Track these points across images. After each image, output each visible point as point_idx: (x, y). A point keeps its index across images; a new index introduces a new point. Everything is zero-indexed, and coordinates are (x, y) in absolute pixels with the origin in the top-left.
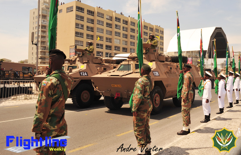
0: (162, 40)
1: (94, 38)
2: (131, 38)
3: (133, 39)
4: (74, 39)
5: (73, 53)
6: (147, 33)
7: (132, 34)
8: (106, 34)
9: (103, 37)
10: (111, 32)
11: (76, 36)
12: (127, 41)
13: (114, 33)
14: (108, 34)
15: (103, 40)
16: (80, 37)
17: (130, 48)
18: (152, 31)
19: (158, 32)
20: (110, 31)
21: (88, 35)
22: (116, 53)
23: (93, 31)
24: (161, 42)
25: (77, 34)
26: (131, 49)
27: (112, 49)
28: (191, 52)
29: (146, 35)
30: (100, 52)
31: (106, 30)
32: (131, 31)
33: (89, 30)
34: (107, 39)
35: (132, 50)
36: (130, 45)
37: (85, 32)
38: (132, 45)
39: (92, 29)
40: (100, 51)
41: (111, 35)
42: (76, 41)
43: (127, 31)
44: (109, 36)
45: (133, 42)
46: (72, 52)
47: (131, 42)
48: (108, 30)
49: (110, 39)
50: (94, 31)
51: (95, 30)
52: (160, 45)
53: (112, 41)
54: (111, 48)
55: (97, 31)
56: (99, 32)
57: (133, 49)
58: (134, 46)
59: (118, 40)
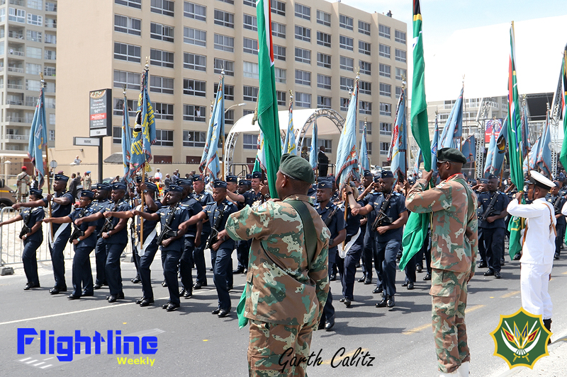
0: (404, 63)
1: (175, 63)
2: (296, 59)
3: (305, 61)
4: (111, 68)
5: (99, 113)
6: (352, 40)
7: (302, 44)
8: (216, 47)
9: (204, 58)
10: (232, 40)
11: (116, 57)
12: (285, 70)
13: (240, 45)
14: (222, 48)
15: (204, 69)
16: (130, 59)
17: (297, 93)
18: (369, 34)
19: (389, 37)
20: (227, 38)
21: (155, 54)
22: (249, 108)
23: (172, 40)
24: (399, 70)
25: (119, 49)
26: (298, 95)
27: (235, 96)
28: (500, 101)
29: (348, 48)
30: (197, 108)
31: (216, 35)
32: (296, 37)
33: (159, 38)
34: (217, 63)
35: (302, 97)
36: (297, 82)
37: (146, 42)
38: (301, 82)
39: (168, 34)
40: (197, 104)
41: (232, 50)
42: (118, 74)
43: (284, 37)
44: (225, 55)
45: (305, 73)
46: (96, 111)
47: (298, 73)
48: (222, 36)
49: (229, 64)
50: (175, 38)
51: (179, 35)
52: (397, 78)
53: (235, 71)
54: (232, 93)
55: (186, 40)
56: (192, 42)
57: (306, 94)
58: (309, 84)
59: (254, 67)
